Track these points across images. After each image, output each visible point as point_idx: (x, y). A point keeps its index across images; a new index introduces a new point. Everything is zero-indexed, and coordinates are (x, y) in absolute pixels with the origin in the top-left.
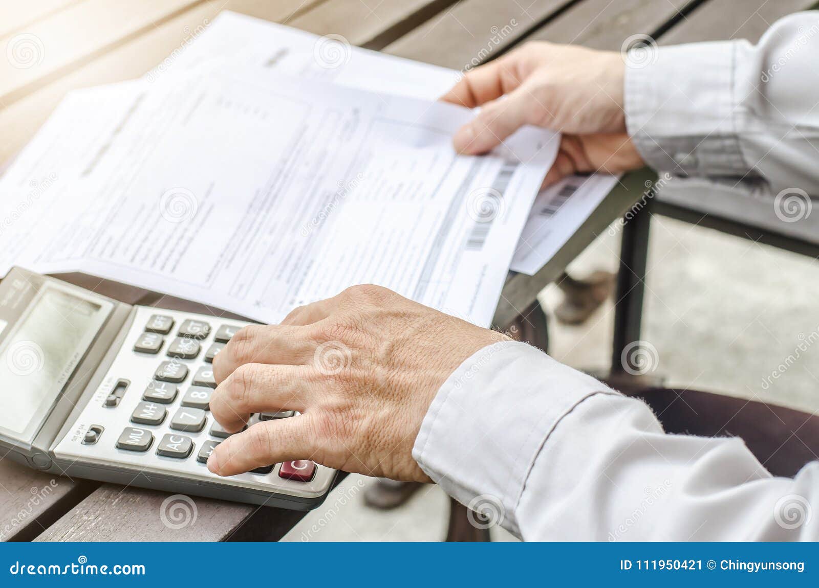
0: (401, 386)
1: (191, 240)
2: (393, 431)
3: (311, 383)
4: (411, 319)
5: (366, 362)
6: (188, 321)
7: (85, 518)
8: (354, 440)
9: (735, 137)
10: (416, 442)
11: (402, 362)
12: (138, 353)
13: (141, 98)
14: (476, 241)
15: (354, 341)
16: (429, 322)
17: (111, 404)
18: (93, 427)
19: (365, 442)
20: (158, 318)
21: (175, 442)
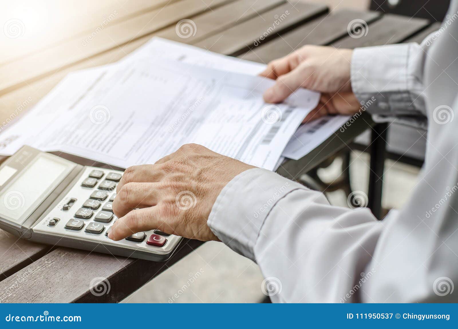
0: (203, 190)
1: (119, 138)
2: (198, 212)
3: (159, 190)
4: (213, 159)
5: (187, 179)
6: (111, 174)
7: (46, 262)
8: (179, 218)
9: (407, 92)
10: (209, 217)
11: (205, 178)
12: (83, 187)
13: (104, 74)
14: (267, 140)
15: (182, 169)
16: (222, 160)
17: (66, 209)
18: (54, 219)
19: (185, 218)
20: (96, 171)
21: (94, 226)
